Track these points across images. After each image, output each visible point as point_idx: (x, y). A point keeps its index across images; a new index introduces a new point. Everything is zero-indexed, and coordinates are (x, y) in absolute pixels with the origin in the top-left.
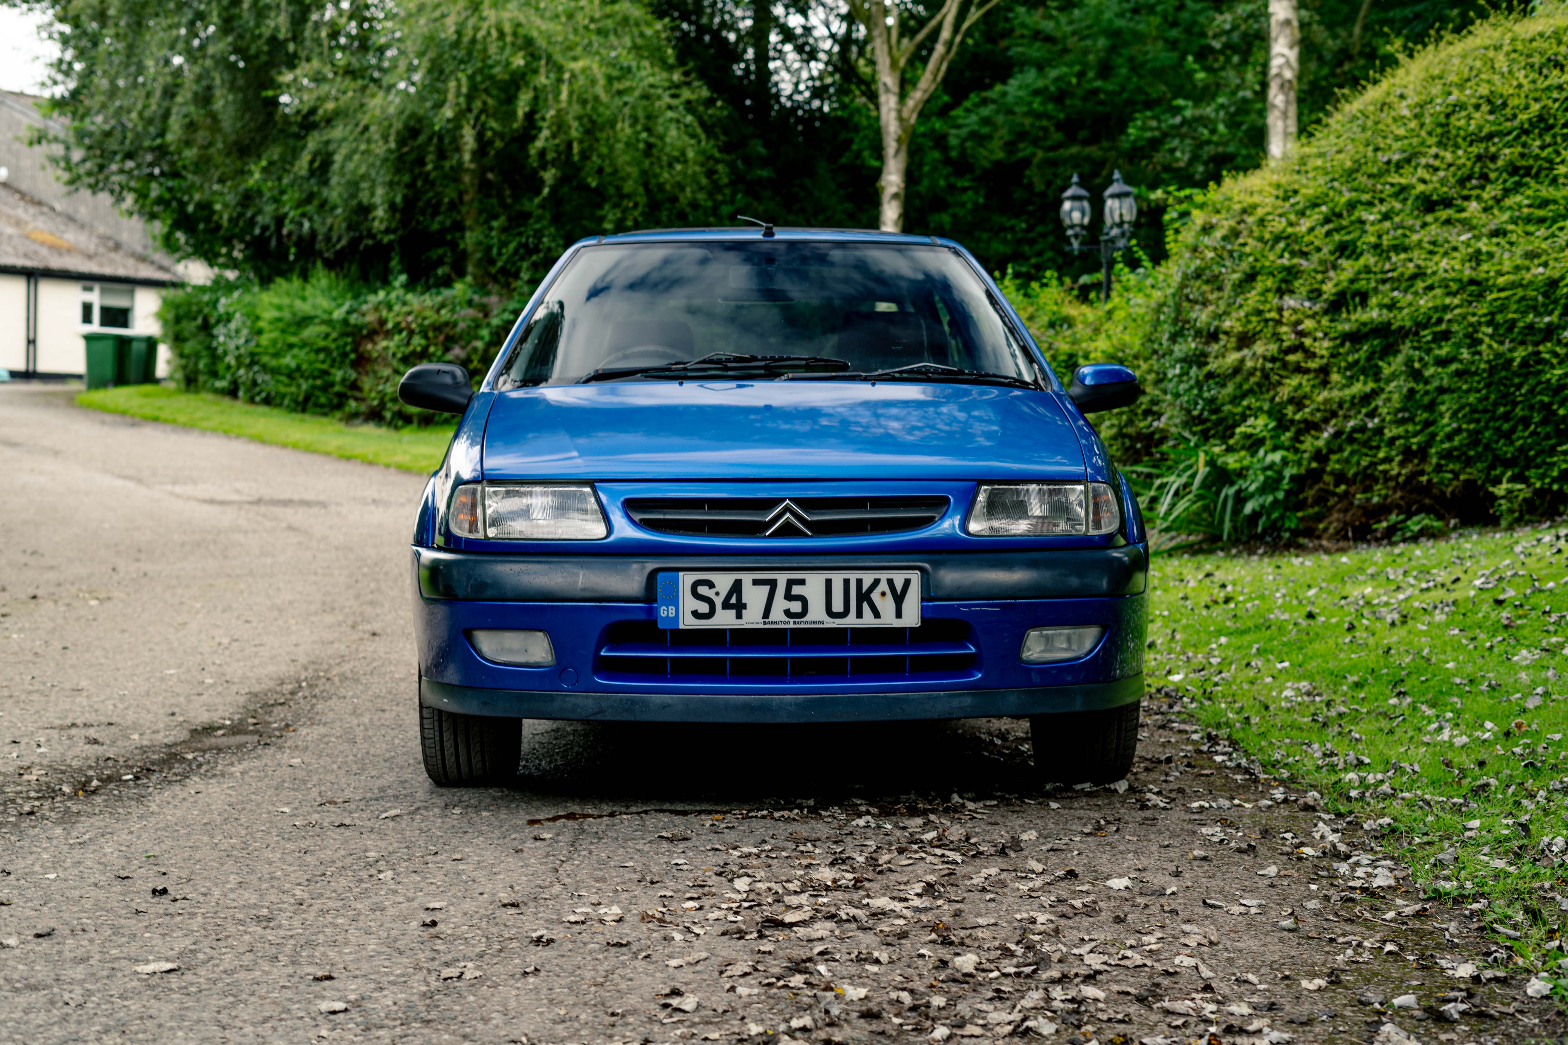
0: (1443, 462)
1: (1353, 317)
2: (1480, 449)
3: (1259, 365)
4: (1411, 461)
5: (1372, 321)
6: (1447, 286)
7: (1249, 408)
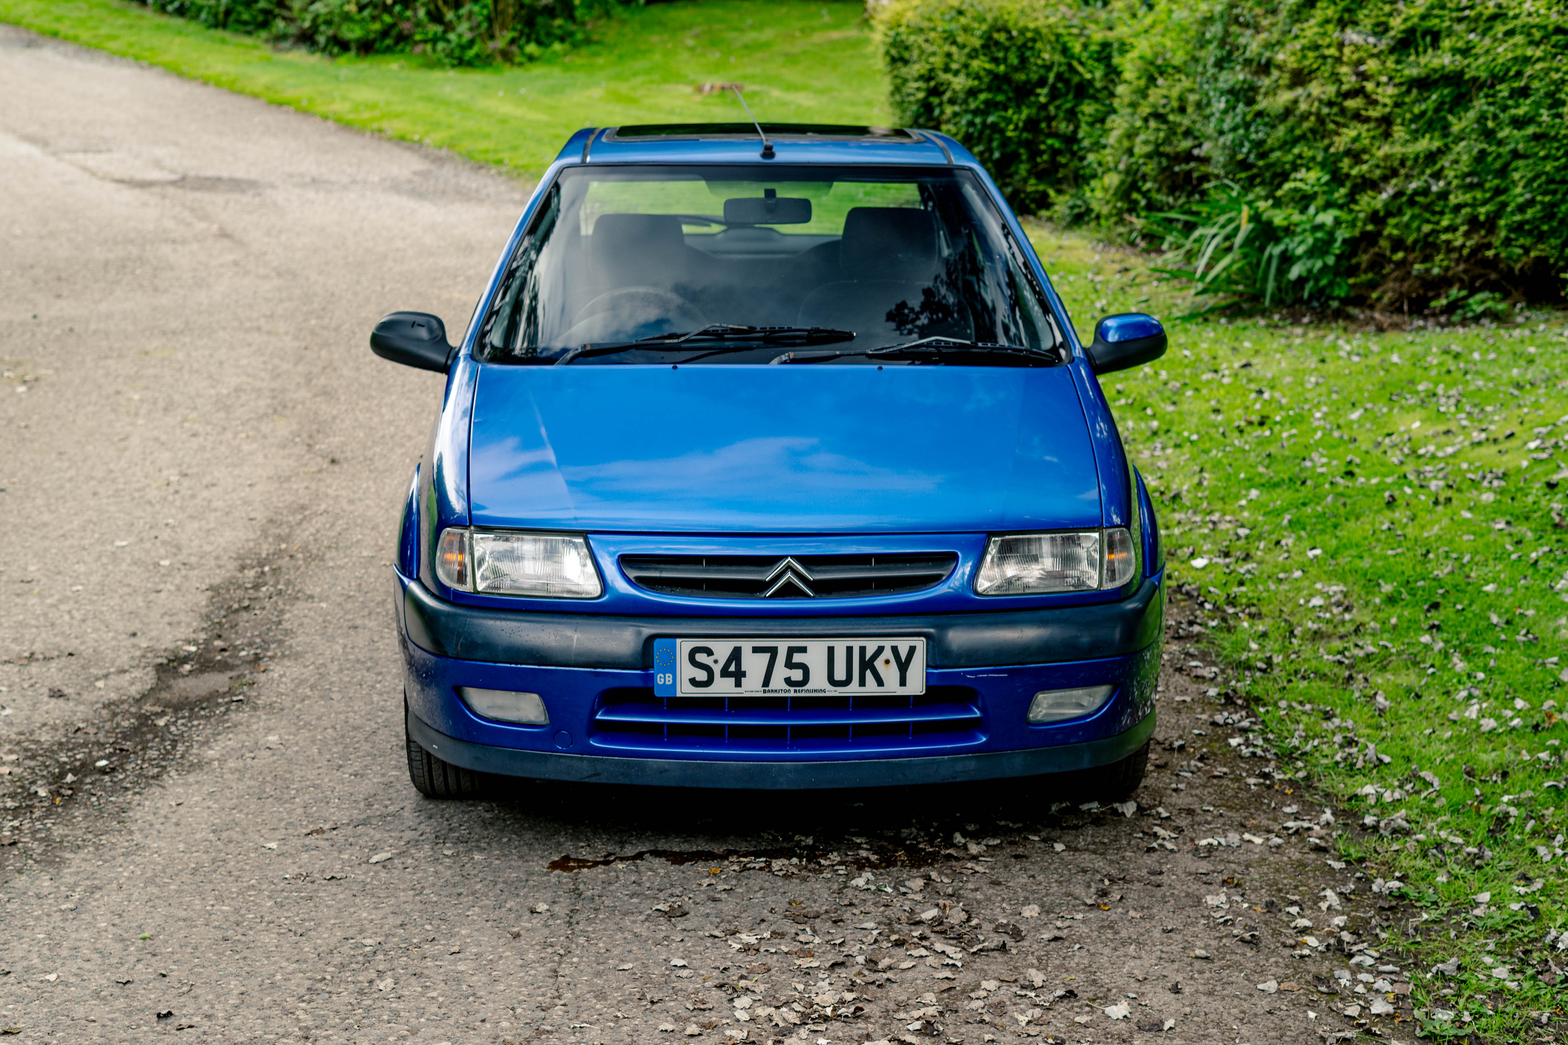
0: (1513, 236)
1: (1423, 60)
2: (1555, 224)
3: (1314, 109)
4: (1477, 231)
5: (1443, 67)
6: (1529, 35)
7: (1300, 156)
